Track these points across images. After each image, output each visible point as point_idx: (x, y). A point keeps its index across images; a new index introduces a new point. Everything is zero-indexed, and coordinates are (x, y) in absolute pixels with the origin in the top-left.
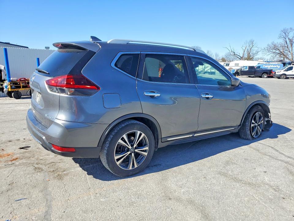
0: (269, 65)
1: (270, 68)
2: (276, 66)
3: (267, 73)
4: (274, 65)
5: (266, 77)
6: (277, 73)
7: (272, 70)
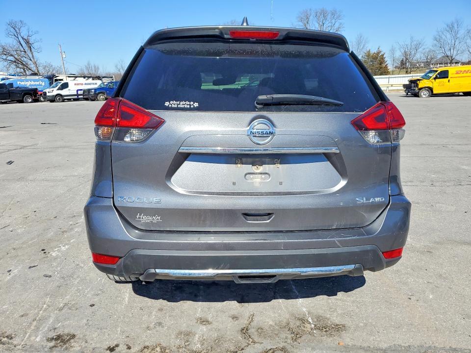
0: (27, 81)
1: (30, 85)
2: (38, 83)
3: (30, 94)
4: (35, 81)
5: (30, 100)
6: (48, 94)
7: (37, 89)
